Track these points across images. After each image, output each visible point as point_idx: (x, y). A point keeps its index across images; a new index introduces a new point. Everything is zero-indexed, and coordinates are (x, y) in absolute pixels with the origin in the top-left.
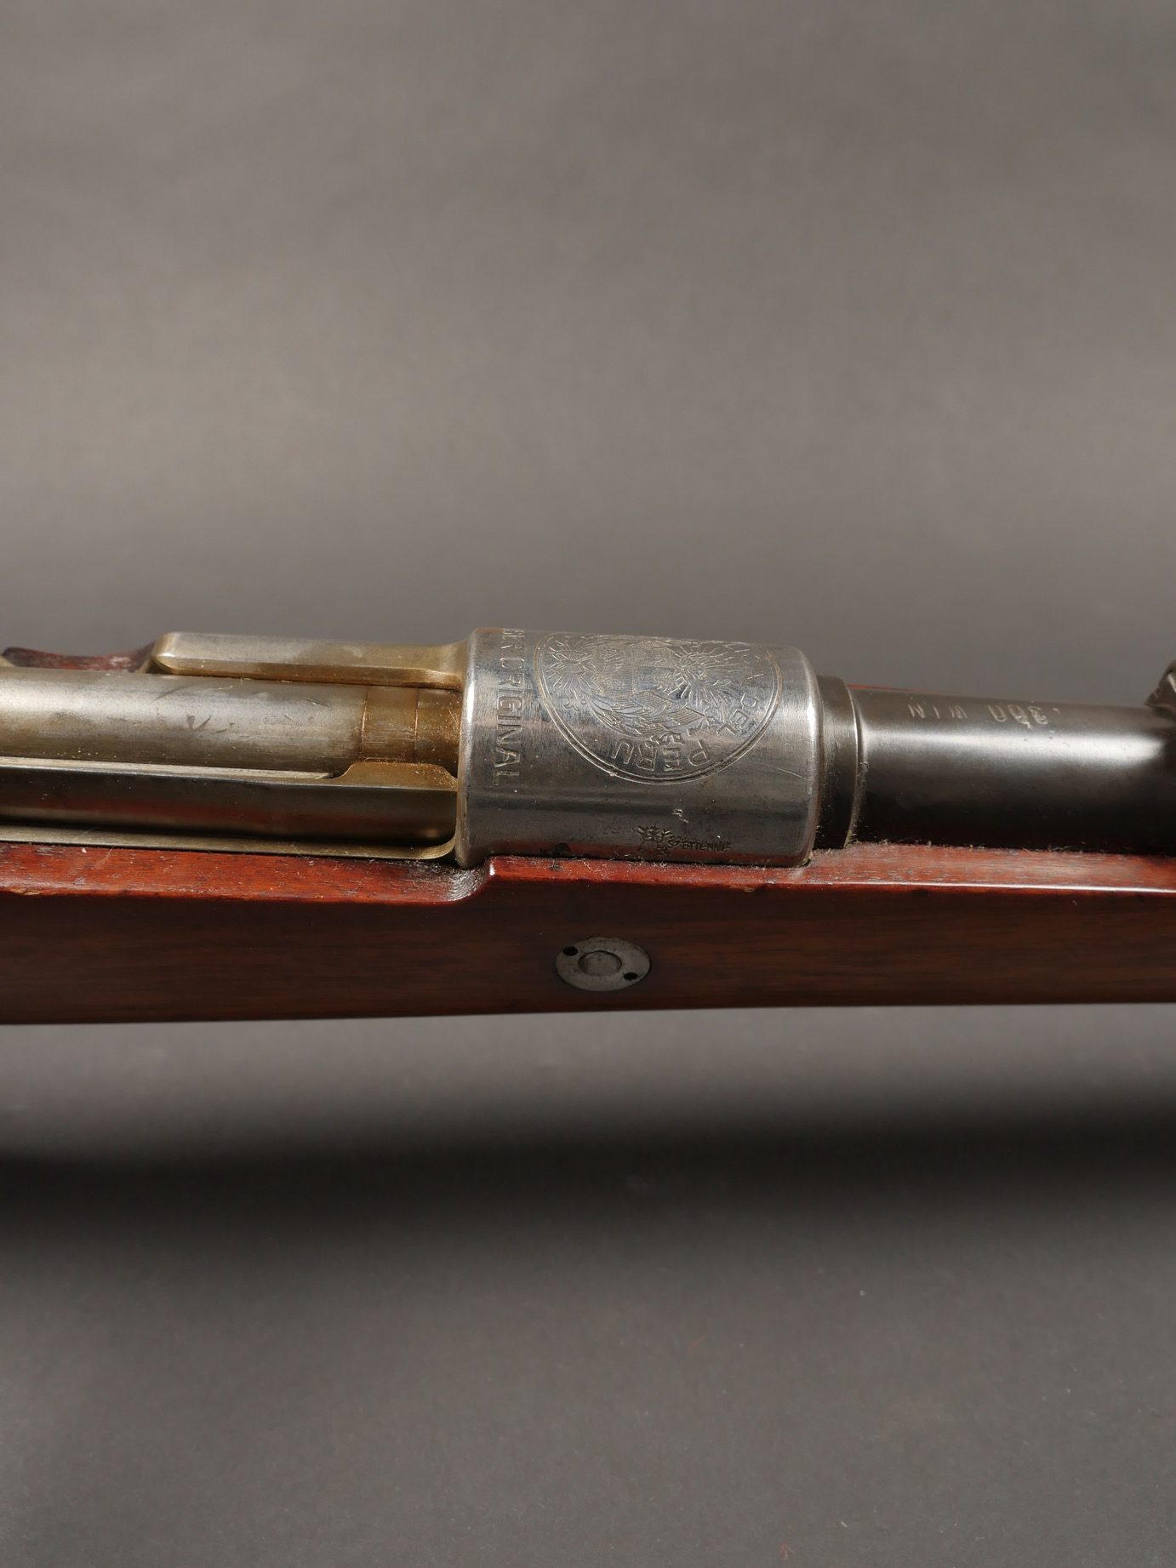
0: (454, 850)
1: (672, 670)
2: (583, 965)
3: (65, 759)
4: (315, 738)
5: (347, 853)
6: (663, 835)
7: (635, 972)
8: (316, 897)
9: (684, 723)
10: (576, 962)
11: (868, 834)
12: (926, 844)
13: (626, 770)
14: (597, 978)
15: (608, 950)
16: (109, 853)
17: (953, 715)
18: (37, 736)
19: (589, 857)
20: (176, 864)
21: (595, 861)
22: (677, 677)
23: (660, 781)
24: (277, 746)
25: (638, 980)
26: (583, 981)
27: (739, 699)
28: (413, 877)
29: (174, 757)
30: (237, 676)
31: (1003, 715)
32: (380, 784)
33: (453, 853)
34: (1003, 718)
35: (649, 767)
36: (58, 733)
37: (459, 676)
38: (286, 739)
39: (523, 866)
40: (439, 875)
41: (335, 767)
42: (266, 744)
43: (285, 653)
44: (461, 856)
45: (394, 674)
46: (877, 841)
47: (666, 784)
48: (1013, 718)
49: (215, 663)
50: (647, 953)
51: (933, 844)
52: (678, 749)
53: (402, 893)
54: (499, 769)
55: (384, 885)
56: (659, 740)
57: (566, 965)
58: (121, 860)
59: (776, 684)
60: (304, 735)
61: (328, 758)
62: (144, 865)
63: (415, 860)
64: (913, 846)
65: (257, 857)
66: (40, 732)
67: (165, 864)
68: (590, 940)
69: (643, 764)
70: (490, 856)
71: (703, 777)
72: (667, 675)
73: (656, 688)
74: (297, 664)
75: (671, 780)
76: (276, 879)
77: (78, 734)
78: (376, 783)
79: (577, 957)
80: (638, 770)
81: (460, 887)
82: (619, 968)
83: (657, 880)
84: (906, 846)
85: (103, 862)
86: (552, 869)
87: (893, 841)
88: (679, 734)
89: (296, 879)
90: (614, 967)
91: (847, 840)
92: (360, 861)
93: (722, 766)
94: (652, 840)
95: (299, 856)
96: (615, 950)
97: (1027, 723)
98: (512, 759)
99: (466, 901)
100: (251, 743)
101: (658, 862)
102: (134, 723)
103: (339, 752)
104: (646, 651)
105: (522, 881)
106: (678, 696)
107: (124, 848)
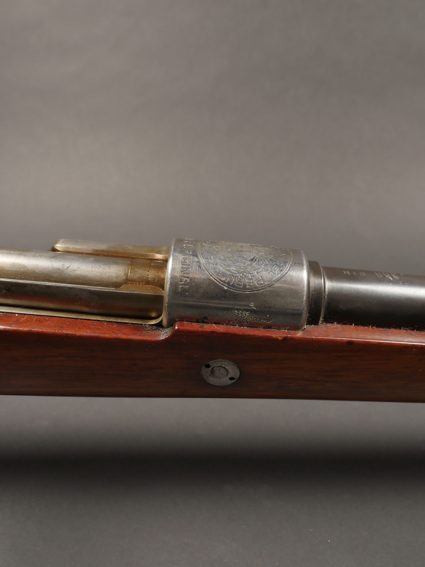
0: (162, 319)
1: (250, 252)
2: (212, 372)
3: (13, 279)
4: (110, 274)
5: (120, 321)
6: (246, 314)
7: (233, 376)
8: (106, 335)
9: (254, 270)
10: (210, 371)
11: (328, 320)
12: (352, 325)
13: (231, 287)
14: (218, 379)
15: (223, 366)
16: (26, 316)
17: (361, 274)
18: (4, 269)
19: (215, 323)
20: (52, 321)
21: (218, 325)
22: (252, 254)
23: (244, 291)
24: (95, 277)
25: (235, 381)
26: (212, 380)
27: (276, 262)
28: (145, 330)
29: (55, 280)
30: (83, 253)
31: (381, 275)
32: (134, 291)
33: (161, 321)
34: (381, 276)
35: (240, 285)
36: (12, 269)
37: (167, 255)
38: (99, 274)
39: (189, 325)
40: (156, 330)
41: (117, 285)
42: (91, 276)
43: (102, 247)
44: (165, 323)
45: (143, 255)
46: (332, 323)
47: (247, 293)
48: (385, 276)
49: (76, 249)
50: (239, 367)
51: (355, 325)
52: (252, 279)
53: (140, 335)
54: (181, 284)
55: (133, 332)
56: (244, 275)
57: (205, 372)
58: (30, 319)
59: (291, 258)
60: (106, 273)
61: (115, 282)
62: (39, 321)
63: (146, 324)
64: (346, 325)
65: (84, 320)
66: (5, 268)
67: (48, 321)
68: (215, 360)
69: (238, 284)
70: (176, 321)
71: (262, 290)
72: (248, 253)
73: (243, 257)
74: (107, 250)
75: (249, 291)
76: (90, 328)
77: (19, 269)
78: (133, 291)
79: (210, 369)
80: (236, 286)
81: (163, 335)
82: (227, 375)
83: (243, 333)
84: (344, 326)
85: (23, 319)
86: (200, 327)
87: (338, 323)
88: (252, 274)
89: (98, 329)
90: (225, 374)
91: (320, 322)
92: (125, 324)
93: (269, 286)
94: (241, 316)
95: (101, 321)
96: (226, 366)
97: (391, 278)
98: (186, 281)
99: (166, 339)
100: (85, 275)
101: (243, 326)
102: (41, 266)
103: (119, 280)
104: (240, 246)
105: (188, 331)
106: (252, 260)
107: (32, 315)
